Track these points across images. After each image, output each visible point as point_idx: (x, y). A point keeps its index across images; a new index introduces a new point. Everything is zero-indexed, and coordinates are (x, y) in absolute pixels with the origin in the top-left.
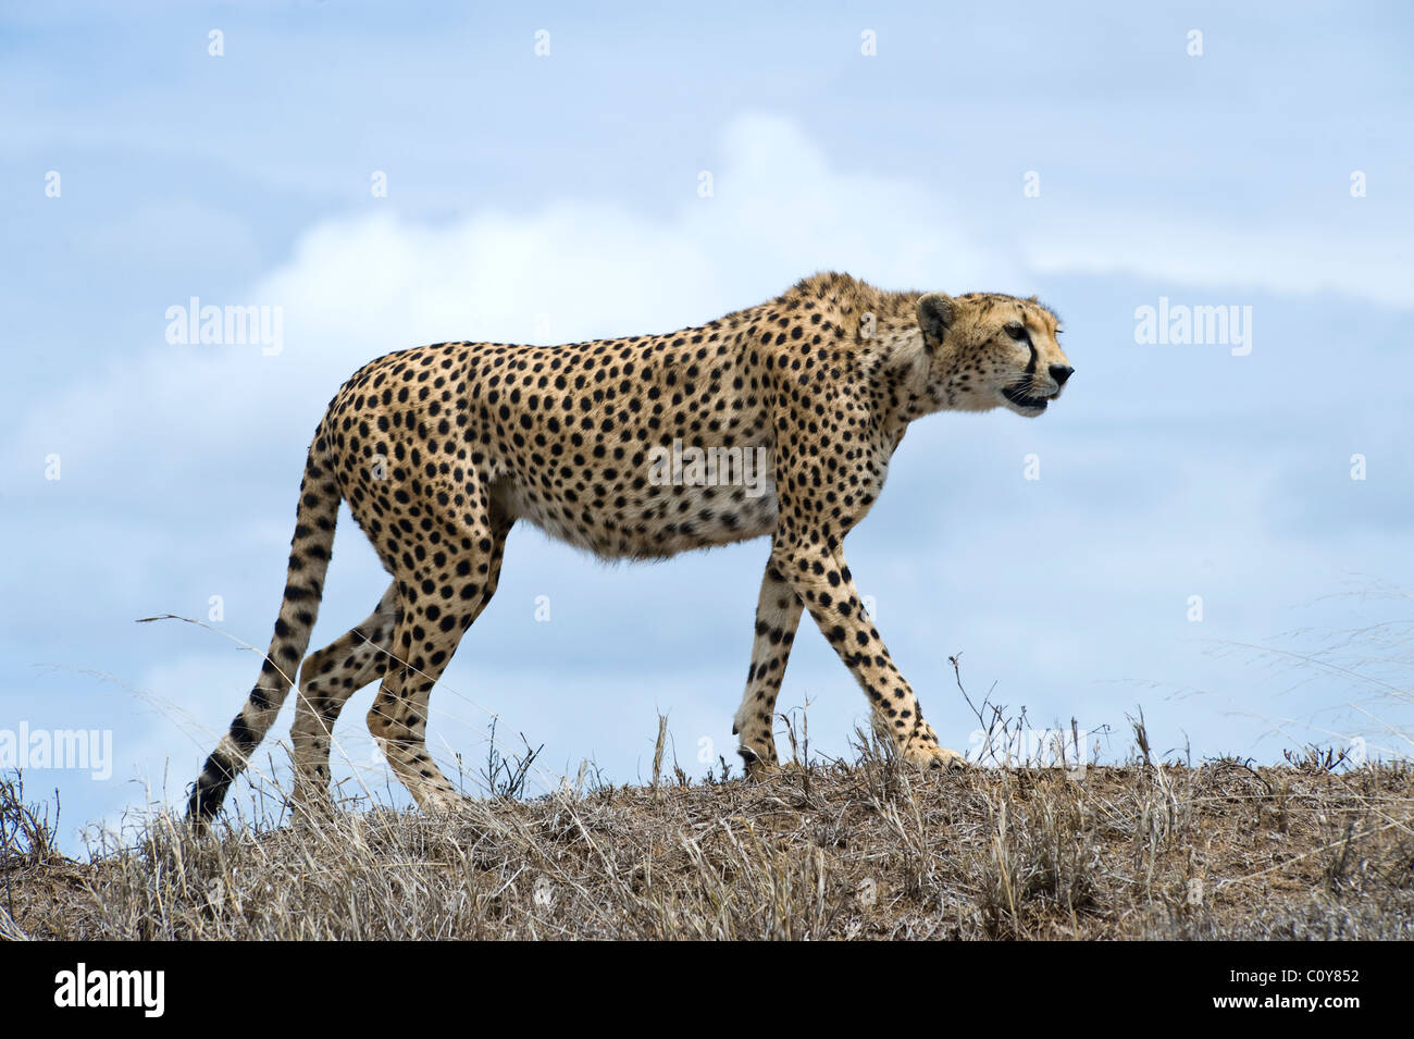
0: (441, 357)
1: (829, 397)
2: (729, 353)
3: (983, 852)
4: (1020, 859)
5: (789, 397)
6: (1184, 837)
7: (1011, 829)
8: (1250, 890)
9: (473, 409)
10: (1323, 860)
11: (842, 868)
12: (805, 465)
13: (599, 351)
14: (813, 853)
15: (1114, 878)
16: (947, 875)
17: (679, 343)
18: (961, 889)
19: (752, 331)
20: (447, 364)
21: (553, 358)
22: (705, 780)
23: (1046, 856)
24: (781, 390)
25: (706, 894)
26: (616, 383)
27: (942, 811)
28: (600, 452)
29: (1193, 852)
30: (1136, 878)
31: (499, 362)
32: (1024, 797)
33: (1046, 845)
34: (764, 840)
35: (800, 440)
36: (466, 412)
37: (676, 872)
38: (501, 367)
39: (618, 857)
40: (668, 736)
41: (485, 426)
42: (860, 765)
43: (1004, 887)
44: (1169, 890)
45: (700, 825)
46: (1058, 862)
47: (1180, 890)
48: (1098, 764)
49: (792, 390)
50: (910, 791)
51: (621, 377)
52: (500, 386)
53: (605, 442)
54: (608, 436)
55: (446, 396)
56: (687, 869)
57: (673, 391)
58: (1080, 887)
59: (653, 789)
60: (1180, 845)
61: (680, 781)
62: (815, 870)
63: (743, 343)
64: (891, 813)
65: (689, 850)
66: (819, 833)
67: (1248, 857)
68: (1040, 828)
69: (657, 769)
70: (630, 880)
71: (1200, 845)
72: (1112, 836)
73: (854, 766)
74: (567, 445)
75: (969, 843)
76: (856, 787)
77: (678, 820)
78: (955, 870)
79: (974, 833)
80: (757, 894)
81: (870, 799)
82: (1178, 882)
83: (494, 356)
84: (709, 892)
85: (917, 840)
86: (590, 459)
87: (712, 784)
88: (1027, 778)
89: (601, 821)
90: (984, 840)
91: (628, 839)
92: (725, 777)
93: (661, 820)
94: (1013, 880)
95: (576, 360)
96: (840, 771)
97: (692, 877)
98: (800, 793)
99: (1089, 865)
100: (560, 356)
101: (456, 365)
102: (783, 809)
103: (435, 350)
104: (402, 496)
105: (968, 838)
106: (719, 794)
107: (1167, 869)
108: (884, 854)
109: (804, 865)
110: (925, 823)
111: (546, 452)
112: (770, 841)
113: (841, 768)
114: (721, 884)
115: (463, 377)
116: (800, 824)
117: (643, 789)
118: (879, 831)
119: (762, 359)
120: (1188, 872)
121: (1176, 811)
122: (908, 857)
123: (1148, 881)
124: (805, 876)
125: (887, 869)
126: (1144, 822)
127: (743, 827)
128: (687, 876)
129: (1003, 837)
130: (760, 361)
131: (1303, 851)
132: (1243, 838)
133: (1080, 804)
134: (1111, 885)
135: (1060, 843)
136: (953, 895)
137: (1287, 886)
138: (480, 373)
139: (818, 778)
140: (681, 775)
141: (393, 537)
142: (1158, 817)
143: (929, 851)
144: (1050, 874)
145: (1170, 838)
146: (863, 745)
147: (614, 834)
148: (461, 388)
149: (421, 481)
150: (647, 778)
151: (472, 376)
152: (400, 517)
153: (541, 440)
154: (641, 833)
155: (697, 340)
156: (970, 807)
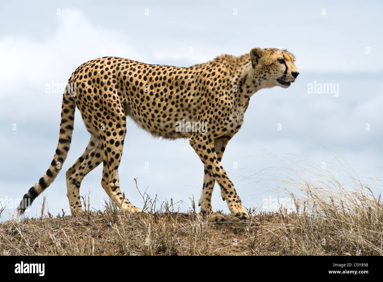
0: (106, 61)
1: (220, 96)
2: (194, 78)
3: (143, 239)
4: (155, 242)
5: (208, 94)
6: (205, 235)
7: (152, 232)
8: (225, 252)
9: (118, 79)
10: (248, 242)
11: (100, 244)
12: (208, 117)
13: (158, 69)
14: (91, 239)
15: (184, 248)
16: (132, 246)
17: (180, 72)
18: (136, 251)
19: (201, 72)
20: (109, 63)
21: (144, 69)
22: (57, 216)
23: (163, 241)
24: (206, 92)
25: (57, 252)
26: (161, 82)
27: (131, 227)
28: (154, 104)
29: (208, 240)
30: (191, 248)
31: (127, 67)
32: (156, 222)
33: (163, 237)
34: (76, 235)
35: (208, 109)
36: (116, 79)
37: (48, 245)
38: (127, 69)
39: (30, 240)
40: (46, 202)
41: (122, 86)
42: (106, 212)
43: (150, 250)
44: (201, 251)
45: (56, 230)
46: (167, 243)
47: (204, 251)
48: (179, 212)
49: (209, 92)
50: (121, 220)
51: (163, 80)
52: (127, 75)
53: (156, 101)
54: (157, 99)
55: (109, 74)
56: (52, 244)
57: (177, 88)
58: (173, 250)
59: (41, 219)
60: (204, 238)
61: (50, 216)
62: (91, 245)
63: (198, 75)
64: (115, 227)
65: (52, 238)
66: (93, 233)
67: (225, 242)
68: (161, 232)
69: (42, 213)
70: (34, 247)
71: (210, 237)
72: (183, 234)
73: (104, 212)
74: (145, 99)
75: (139, 236)
76: (104, 219)
77: (49, 229)
78: (135, 245)
79: (141, 233)
80: (73, 252)
81: (109, 223)
82: (203, 249)
83: (125, 65)
84: (58, 251)
85: (123, 235)
86: (151, 105)
87: (60, 218)
88: (157, 216)
89: (25, 229)
90: (144, 236)
91: (33, 234)
92: (63, 215)
93: (43, 229)
94: (153, 248)
95: (150, 71)
96: (99, 214)
97: (53, 246)
98: (87, 221)
99: (176, 244)
100: (146, 69)
101: (112, 64)
102: (81, 225)
103: (105, 59)
104: (97, 105)
105: (139, 235)
106: (62, 221)
107: (200, 245)
108: (113, 240)
109: (88, 243)
110: (126, 230)
111: (139, 100)
112: (77, 236)
113: (100, 213)
114: (62, 249)
115: (115, 68)
116: (87, 230)
117: (38, 219)
118: (111, 232)
119: (203, 82)
120: (206, 246)
121: (203, 227)
122: (120, 241)
123: (194, 248)
124: (88, 246)
125: (114, 244)
126: (193, 230)
127: (69, 231)
128: (52, 246)
129: (150, 235)
130: (202, 82)
131: (242, 240)
132: (223, 236)
133: (173, 224)
134: (183, 250)
135: (167, 237)
136: (134, 253)
137: (236, 250)
138: (121, 69)
139: (92, 216)
140: (50, 215)
141: (95, 120)
142: (197, 229)
143: (127, 239)
144: (164, 246)
145: (201, 235)
146: (107, 206)
147: (29, 233)
148: (114, 72)
149: (102, 100)
150: (39, 216)
151: (118, 69)
152: (97, 112)
153: (138, 96)
154: (37, 233)
155: (186, 72)
156: (139, 225)
